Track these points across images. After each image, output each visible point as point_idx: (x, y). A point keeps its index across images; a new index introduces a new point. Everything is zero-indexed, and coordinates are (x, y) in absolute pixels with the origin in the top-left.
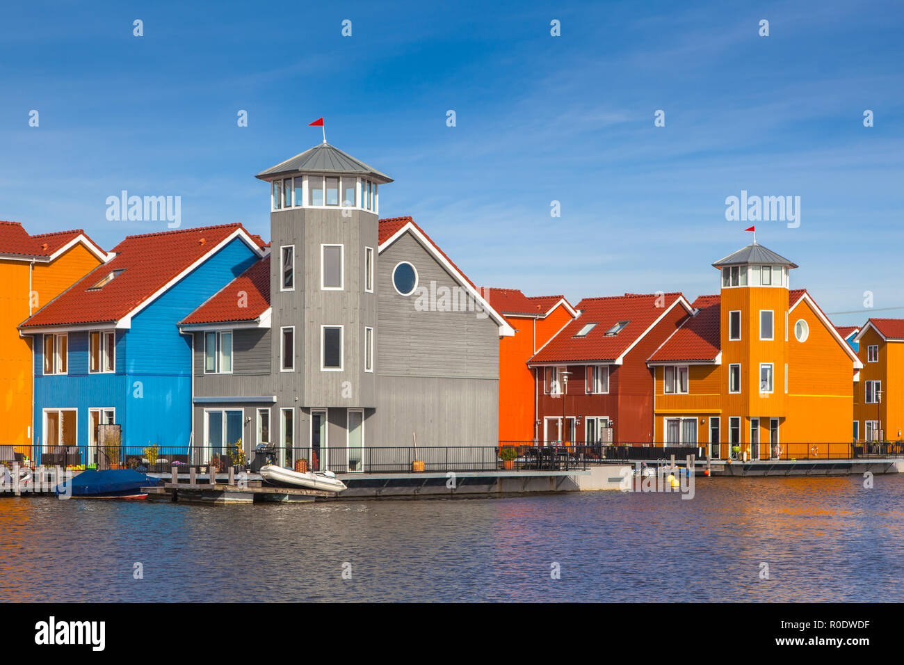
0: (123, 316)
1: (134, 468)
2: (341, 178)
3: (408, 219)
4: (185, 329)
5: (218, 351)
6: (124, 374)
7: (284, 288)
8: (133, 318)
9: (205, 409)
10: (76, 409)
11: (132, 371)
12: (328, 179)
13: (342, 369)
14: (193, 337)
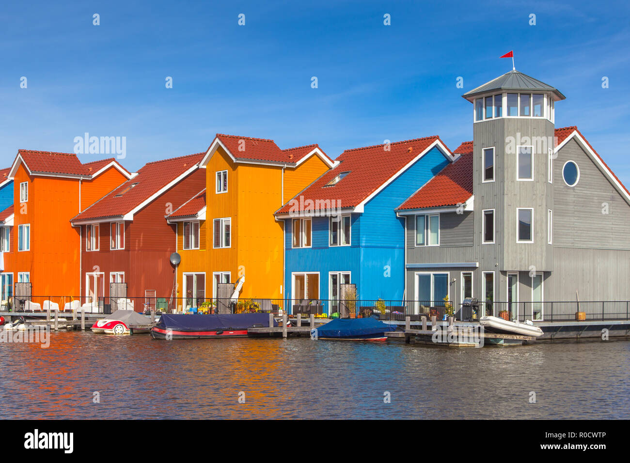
0: (359, 204)
1: (369, 316)
2: (532, 95)
3: (572, 129)
4: (401, 214)
5: (427, 229)
6: (359, 246)
7: (484, 180)
8: (365, 205)
9: (416, 273)
10: (319, 273)
11: (363, 244)
12: (522, 96)
13: (532, 242)
14: (406, 219)
